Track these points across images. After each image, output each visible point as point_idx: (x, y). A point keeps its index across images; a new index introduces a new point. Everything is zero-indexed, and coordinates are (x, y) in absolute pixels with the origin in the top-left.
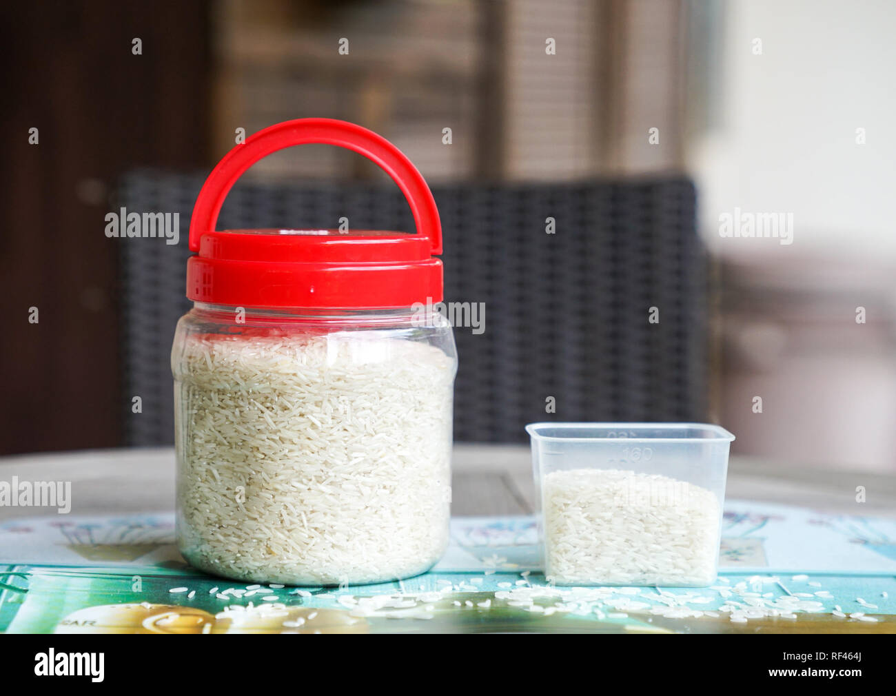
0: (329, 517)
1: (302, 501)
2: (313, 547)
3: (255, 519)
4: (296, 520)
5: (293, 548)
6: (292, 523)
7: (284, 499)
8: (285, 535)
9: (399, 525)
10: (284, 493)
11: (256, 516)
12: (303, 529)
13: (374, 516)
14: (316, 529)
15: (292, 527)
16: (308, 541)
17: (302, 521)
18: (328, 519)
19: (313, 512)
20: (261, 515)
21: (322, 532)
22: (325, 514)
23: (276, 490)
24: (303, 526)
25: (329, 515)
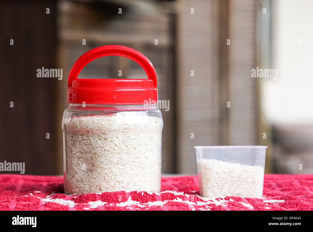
0: (121, 177)
1: (112, 172)
2: (116, 188)
3: (95, 178)
4: (110, 178)
5: (109, 188)
6: (108, 179)
7: (106, 171)
8: (106, 184)
9: (145, 180)
10: (106, 169)
11: (96, 177)
12: (112, 181)
13: (137, 177)
14: (117, 181)
15: (109, 181)
16: (114, 185)
17: (112, 179)
18: (121, 178)
19: (115, 175)
20: (97, 177)
21: (119, 182)
22: (120, 176)
23: (103, 168)
24: (112, 180)
25: (121, 176)
